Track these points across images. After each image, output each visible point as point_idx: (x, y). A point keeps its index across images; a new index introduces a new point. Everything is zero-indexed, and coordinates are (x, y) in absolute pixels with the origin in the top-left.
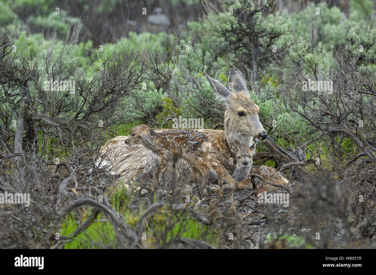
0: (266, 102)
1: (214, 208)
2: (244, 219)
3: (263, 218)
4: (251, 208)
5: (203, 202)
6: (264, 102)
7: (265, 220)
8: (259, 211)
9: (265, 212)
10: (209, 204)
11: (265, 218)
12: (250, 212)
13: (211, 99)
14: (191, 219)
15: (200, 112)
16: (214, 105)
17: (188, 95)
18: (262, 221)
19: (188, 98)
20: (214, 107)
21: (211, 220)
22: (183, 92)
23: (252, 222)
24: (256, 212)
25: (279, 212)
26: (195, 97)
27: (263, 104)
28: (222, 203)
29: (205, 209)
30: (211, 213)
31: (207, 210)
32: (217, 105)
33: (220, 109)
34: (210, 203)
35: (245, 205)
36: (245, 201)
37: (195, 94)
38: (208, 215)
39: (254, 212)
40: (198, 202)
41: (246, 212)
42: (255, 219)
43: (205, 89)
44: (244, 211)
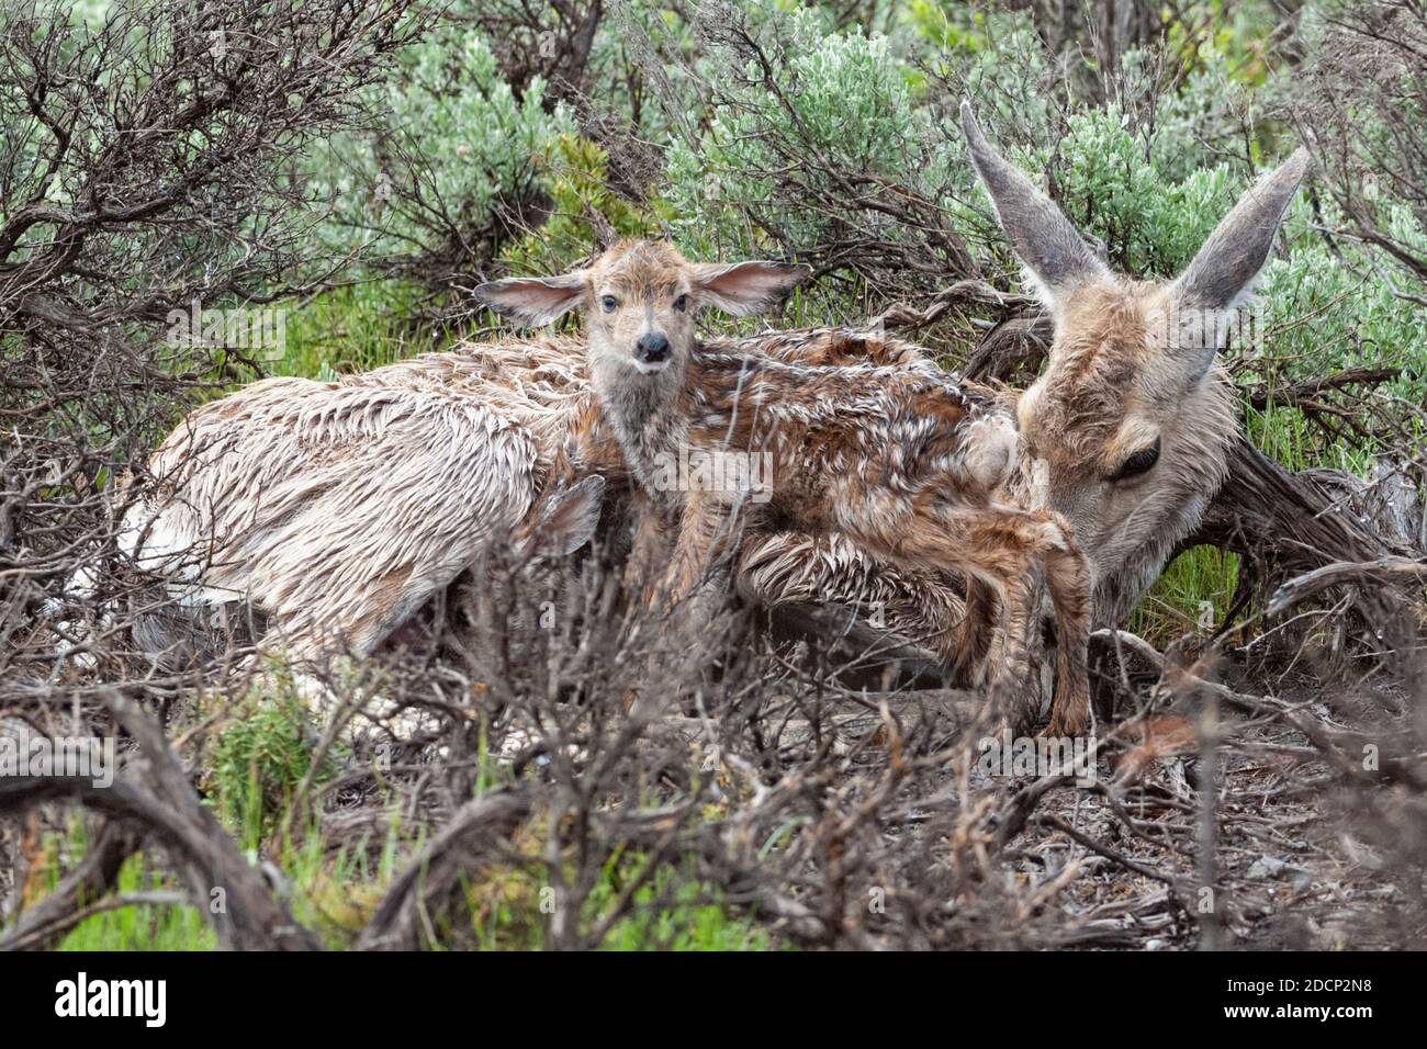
0: (1192, 181)
1: (851, 833)
2: (1037, 912)
3: (1158, 909)
4: (1081, 840)
5: (787, 802)
6: (1179, 181)
7: (1166, 917)
8: (1133, 859)
9: (1167, 871)
10: (820, 810)
11: (1173, 905)
12: (1073, 866)
13: (851, 154)
14: (703, 901)
15: (776, 235)
16: (870, 194)
17: (704, 124)
18: (1153, 922)
19: (706, 141)
20: (864, 206)
21: (828, 909)
22: (672, 105)
23: (1084, 929)
24: (1111, 869)
25: (1257, 870)
26: (748, 137)
27: (1174, 190)
28: (907, 811)
29: (795, 845)
30: (835, 867)
31: (808, 853)
32: (882, 195)
33: (901, 218)
34: (829, 803)
35: (1049, 823)
36: (1047, 799)
37: (747, 121)
38: (817, 878)
39: (1099, 871)
40: (751, 794)
41: (1050, 871)
42: (1105, 914)
43: (813, 90)
44: (1038, 860)
